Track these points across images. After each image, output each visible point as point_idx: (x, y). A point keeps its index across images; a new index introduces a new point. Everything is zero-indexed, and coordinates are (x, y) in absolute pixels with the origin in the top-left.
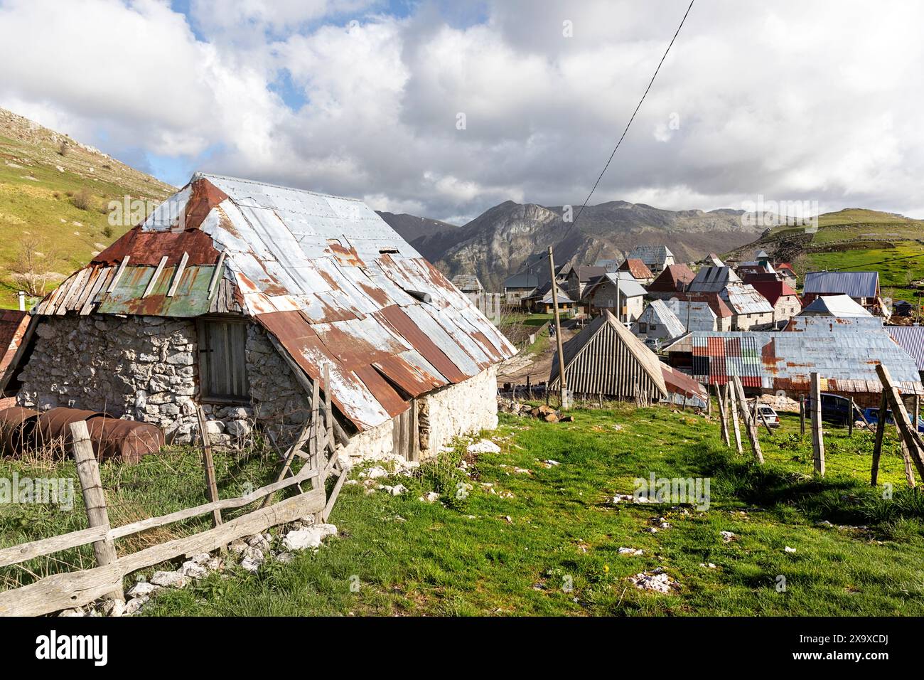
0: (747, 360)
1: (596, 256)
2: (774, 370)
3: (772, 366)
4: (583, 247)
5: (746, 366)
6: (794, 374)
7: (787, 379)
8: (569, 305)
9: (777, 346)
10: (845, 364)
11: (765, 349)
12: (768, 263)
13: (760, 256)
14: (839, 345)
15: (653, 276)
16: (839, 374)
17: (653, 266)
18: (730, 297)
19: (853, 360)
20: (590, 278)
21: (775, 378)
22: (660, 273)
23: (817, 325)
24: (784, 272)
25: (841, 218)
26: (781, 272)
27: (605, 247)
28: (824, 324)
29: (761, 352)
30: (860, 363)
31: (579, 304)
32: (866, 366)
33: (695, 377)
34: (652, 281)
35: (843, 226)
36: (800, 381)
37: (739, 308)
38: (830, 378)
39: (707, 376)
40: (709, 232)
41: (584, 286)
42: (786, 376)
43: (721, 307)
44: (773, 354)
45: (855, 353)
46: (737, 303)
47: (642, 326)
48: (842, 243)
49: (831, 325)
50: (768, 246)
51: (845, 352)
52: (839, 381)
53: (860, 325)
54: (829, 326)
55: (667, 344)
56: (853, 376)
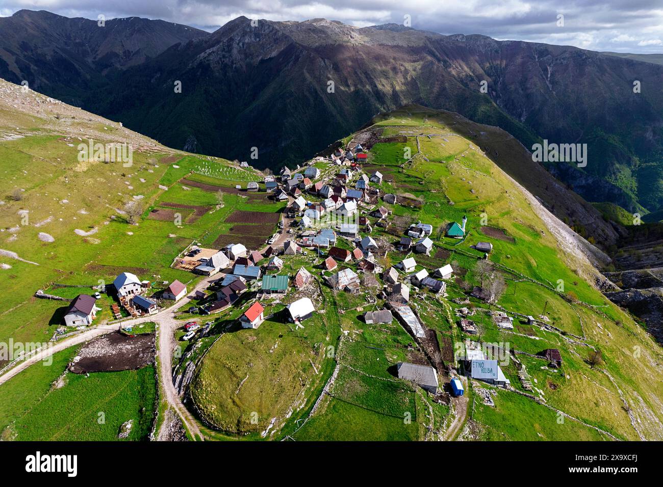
27: (312, 56)
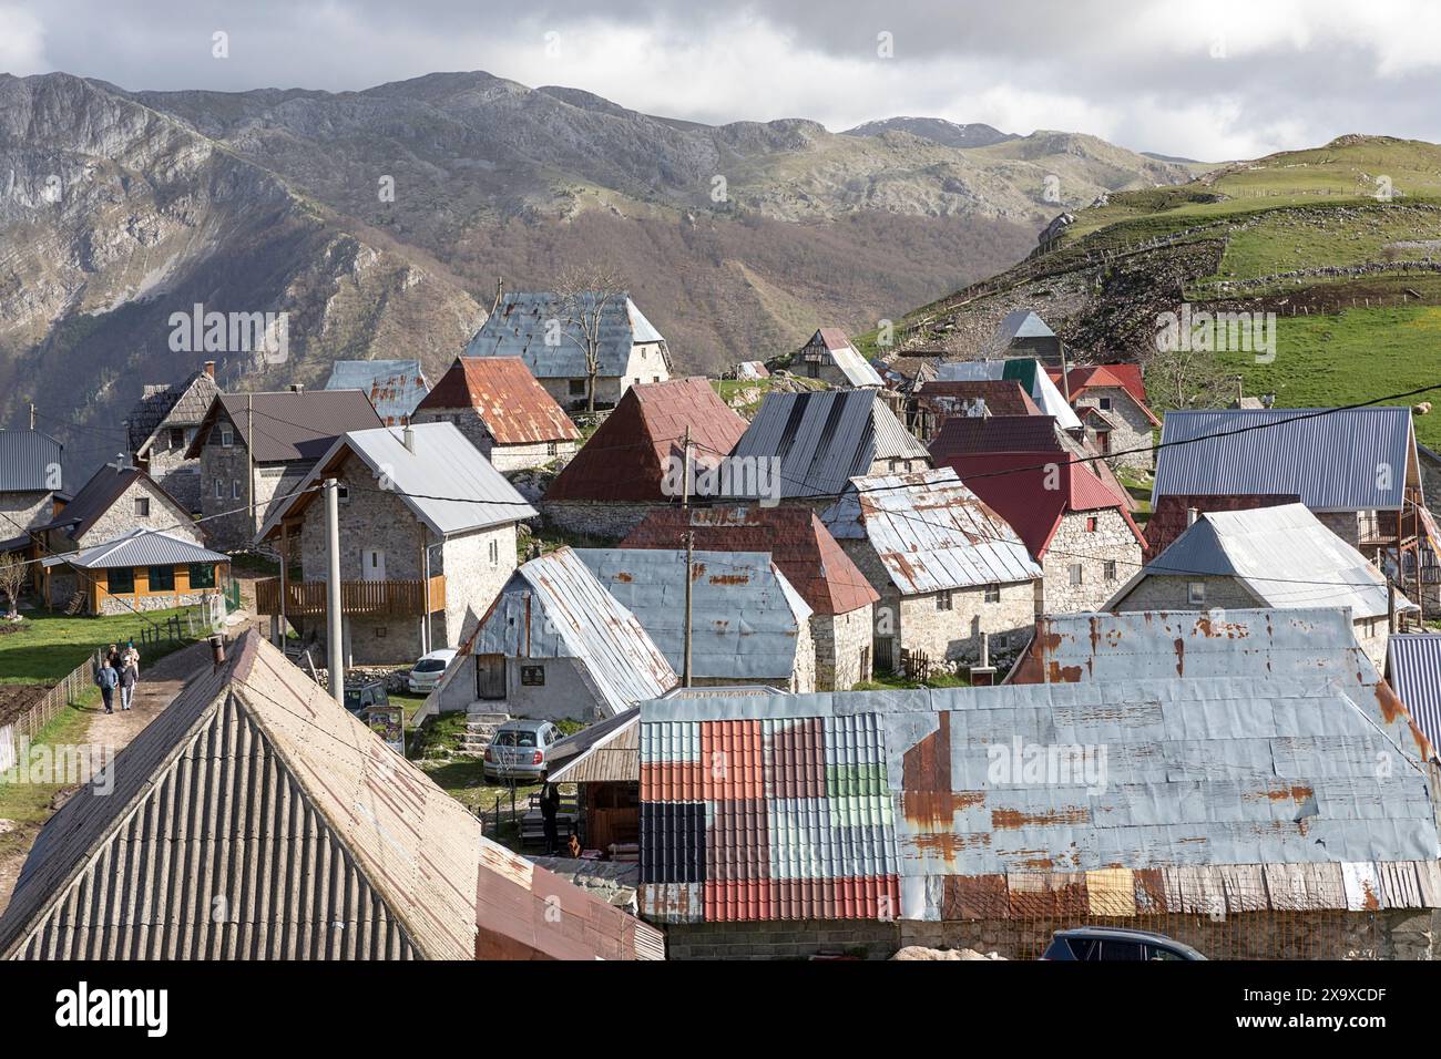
0: (849, 811)
1: (371, 321)
2: (947, 844)
3: (938, 828)
4: (312, 283)
5: (845, 836)
6: (1018, 859)
7: (992, 878)
8: (200, 575)
9: (958, 745)
10: (1196, 806)
11: (913, 759)
12: (1040, 371)
13: (1022, 332)
14: (1176, 733)
15: (575, 433)
16: (1175, 848)
17: (577, 385)
18: (871, 524)
19: (1223, 787)
20: (298, 446)
21: (951, 880)
22: (602, 417)
23: (1130, 646)
24: (1105, 404)
25: (1324, 176)
26: (1094, 403)
28: (1155, 641)
29: (899, 773)
30: (1245, 797)
31: (244, 565)
32: (1263, 811)
33: (650, 891)
34: (567, 451)
35: (1328, 209)
36: (1038, 886)
37: (906, 570)
38: (1141, 864)
39: (694, 887)
40: (853, 219)
41: (275, 481)
42: (988, 865)
43: (828, 569)
44: (944, 778)
45: (1231, 760)
46: (899, 549)
47: (486, 667)
48: (1328, 280)
49: (1179, 644)
50: (1059, 287)
51: (1195, 759)
52: (1173, 872)
53: (1279, 641)
54: (1172, 650)
55: (571, 748)
56: (1221, 851)
